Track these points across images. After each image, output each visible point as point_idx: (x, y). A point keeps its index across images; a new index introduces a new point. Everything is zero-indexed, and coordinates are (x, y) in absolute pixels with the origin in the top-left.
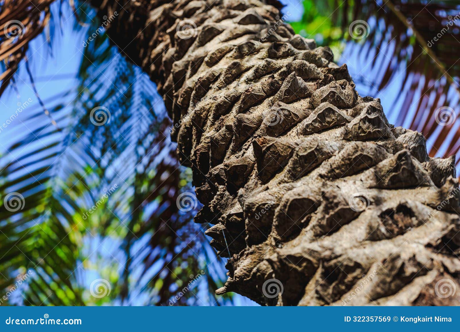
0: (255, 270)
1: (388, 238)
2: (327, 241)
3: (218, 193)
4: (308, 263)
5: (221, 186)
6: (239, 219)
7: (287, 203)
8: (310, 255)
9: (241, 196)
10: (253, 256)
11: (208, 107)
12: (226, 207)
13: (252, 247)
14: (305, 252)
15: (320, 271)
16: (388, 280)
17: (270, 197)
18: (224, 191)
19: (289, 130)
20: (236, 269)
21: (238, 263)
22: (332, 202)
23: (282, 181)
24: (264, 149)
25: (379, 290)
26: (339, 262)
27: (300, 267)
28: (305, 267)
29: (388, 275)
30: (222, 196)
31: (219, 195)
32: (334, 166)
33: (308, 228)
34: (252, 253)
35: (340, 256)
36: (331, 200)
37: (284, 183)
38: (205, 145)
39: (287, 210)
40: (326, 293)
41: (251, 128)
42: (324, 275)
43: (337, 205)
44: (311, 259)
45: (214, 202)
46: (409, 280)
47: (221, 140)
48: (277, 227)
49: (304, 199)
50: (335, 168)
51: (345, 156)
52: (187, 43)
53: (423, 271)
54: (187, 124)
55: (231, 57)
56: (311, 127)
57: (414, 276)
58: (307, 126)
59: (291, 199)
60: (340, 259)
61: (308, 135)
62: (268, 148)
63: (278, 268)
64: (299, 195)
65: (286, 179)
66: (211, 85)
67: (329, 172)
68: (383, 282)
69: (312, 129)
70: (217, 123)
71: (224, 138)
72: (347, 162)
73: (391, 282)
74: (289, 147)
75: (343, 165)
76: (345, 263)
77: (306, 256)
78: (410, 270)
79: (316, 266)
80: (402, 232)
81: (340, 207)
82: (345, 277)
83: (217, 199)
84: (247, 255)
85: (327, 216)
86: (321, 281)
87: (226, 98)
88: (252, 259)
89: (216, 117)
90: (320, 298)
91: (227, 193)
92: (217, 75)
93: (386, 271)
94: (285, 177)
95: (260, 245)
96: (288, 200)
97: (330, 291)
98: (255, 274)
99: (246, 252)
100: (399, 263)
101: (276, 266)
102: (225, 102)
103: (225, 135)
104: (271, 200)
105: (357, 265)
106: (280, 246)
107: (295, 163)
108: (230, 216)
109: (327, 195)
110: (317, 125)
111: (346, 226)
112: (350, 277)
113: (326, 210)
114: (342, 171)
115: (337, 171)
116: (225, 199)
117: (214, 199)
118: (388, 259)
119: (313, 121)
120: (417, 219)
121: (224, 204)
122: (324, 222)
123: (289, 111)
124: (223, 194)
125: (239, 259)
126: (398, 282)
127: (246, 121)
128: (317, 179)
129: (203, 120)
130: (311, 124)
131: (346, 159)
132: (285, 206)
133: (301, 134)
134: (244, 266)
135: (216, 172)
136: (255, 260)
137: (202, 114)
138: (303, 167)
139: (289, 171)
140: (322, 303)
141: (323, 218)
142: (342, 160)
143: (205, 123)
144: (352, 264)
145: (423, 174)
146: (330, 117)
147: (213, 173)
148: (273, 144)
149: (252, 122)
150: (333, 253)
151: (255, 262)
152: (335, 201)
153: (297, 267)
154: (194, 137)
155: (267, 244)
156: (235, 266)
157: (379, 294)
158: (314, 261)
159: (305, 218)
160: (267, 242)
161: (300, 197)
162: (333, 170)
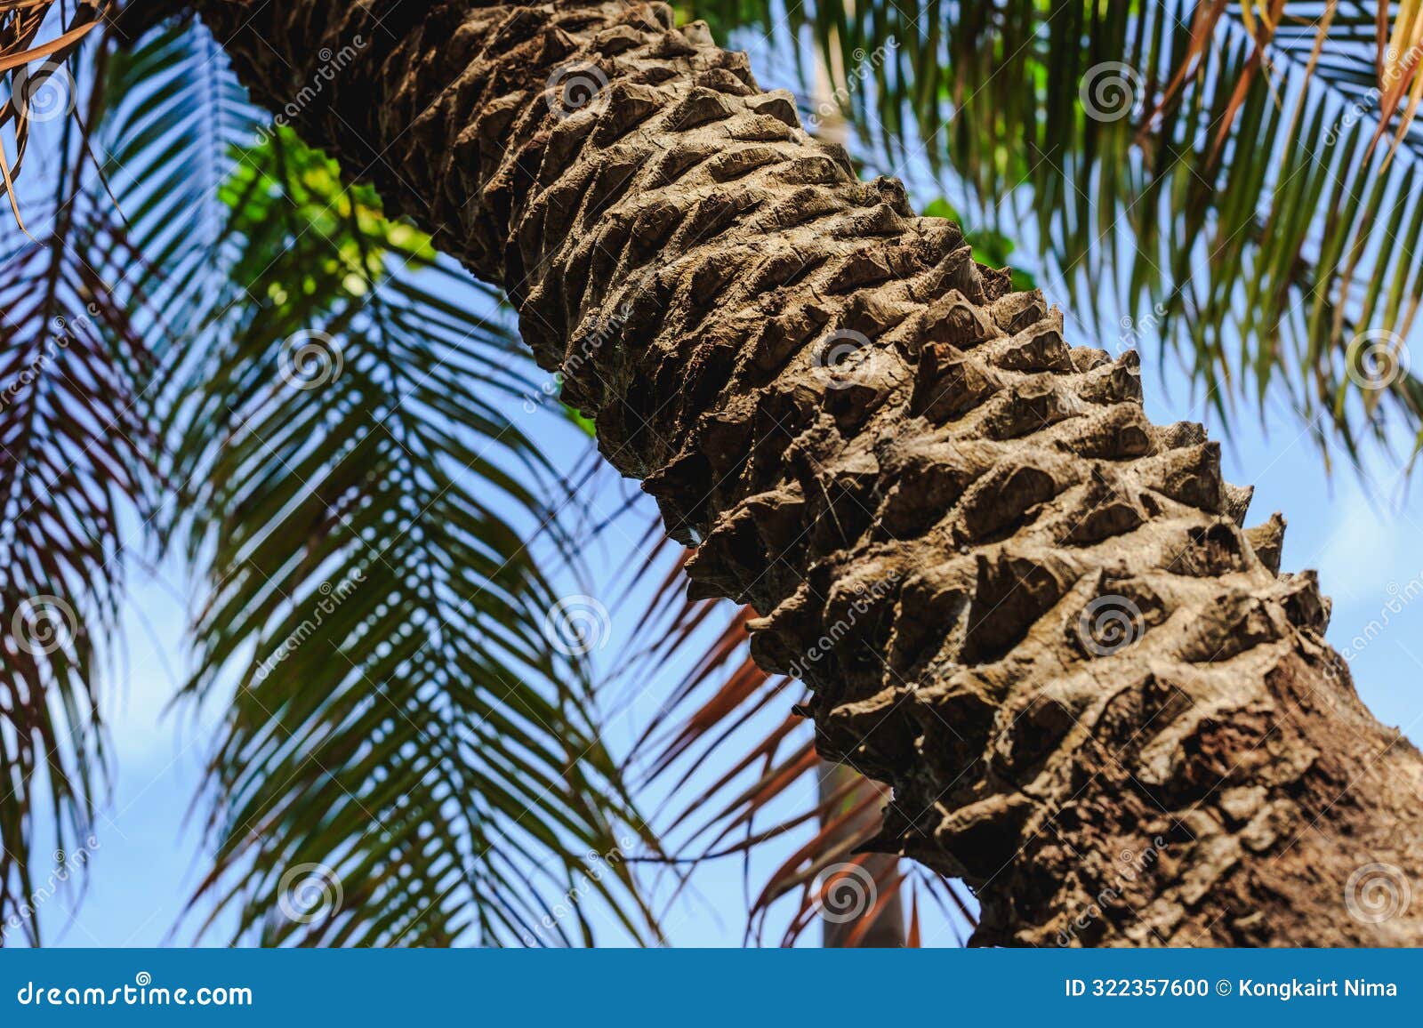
0: (911, 581)
1: (1196, 575)
3: (816, 427)
4: (1048, 584)
5: (825, 416)
6: (859, 487)
7: (1011, 470)
8: (1057, 569)
10: (888, 560)
11: (738, 260)
12: (826, 457)
13: (890, 544)
14: (1050, 561)
16: (1222, 632)
17: (957, 456)
18: (831, 426)
20: (839, 577)
21: (851, 568)
22: (1108, 488)
23: (969, 436)
24: (943, 367)
25: (1201, 646)
26: (1130, 586)
27: (1034, 585)
28: (1043, 588)
29: (1223, 624)
30: (825, 434)
31: (817, 431)
32: (1086, 434)
33: (1037, 526)
34: (887, 554)
35: (1132, 577)
36: (1106, 484)
38: (732, 334)
39: (1006, 483)
41: (876, 324)
43: (1113, 495)
44: (1057, 576)
45: (803, 442)
46: (1250, 643)
47: (792, 334)
48: (969, 513)
49: (1041, 472)
50: (1088, 438)
51: (1110, 420)
53: (1273, 636)
54: (666, 281)
55: (781, 175)
56: (1016, 355)
57: (1258, 639)
58: (1011, 352)
59: (1020, 466)
60: (1132, 582)
61: (1007, 369)
62: (950, 368)
63: (994, 577)
64: (1034, 462)
65: (978, 434)
66: (738, 218)
67: (1076, 442)
68: (1213, 635)
69: (1018, 361)
70: (766, 297)
71: (796, 329)
72: (1110, 432)
73: (1225, 638)
74: (984, 379)
75: (1102, 436)
76: (1139, 591)
77: (1051, 569)
78: (1255, 627)
79: (1061, 591)
81: (1116, 501)
83: (811, 438)
84: (874, 556)
85: (1091, 511)
87: (799, 253)
88: (885, 566)
89: (765, 285)
90: (1073, 644)
91: (835, 431)
92: (755, 201)
93: (1221, 616)
94: (977, 429)
95: (910, 543)
96: (1014, 465)
98: (913, 587)
99: (872, 550)
100: (1242, 611)
101: (990, 573)
102: (793, 261)
103: (800, 323)
104: (957, 462)
105: (1157, 601)
106: (964, 549)
107: (1007, 408)
108: (843, 474)
109: (1103, 473)
110: (1027, 356)
113: (1092, 500)
114: (1097, 447)
115: (1089, 444)
116: (828, 441)
117: (803, 436)
118: (1230, 598)
119: (1023, 347)
120: (1240, 558)
121: (823, 451)
122: (1082, 521)
123: (971, 314)
124: (828, 431)
125: (852, 560)
126: (1236, 641)
127: (871, 308)
128: (1050, 447)
129: (719, 283)
130: (1018, 351)
131: (1110, 428)
132: (1004, 475)
134: (866, 576)
136: (890, 569)
138: (1016, 419)
139: (988, 421)
140: (1075, 655)
141: (1082, 513)
142: (1104, 427)
143: (721, 291)
144: (1149, 597)
146: (1051, 350)
147: (780, 388)
148: (958, 363)
149: (880, 315)
150: (1124, 569)
151: (890, 572)
152: (1113, 488)
153: (1029, 586)
155: (927, 544)
156: (835, 573)
157: (1199, 652)
158: (1061, 582)
159: (1034, 509)
160: (926, 539)
161: (1035, 467)
162: (1082, 440)
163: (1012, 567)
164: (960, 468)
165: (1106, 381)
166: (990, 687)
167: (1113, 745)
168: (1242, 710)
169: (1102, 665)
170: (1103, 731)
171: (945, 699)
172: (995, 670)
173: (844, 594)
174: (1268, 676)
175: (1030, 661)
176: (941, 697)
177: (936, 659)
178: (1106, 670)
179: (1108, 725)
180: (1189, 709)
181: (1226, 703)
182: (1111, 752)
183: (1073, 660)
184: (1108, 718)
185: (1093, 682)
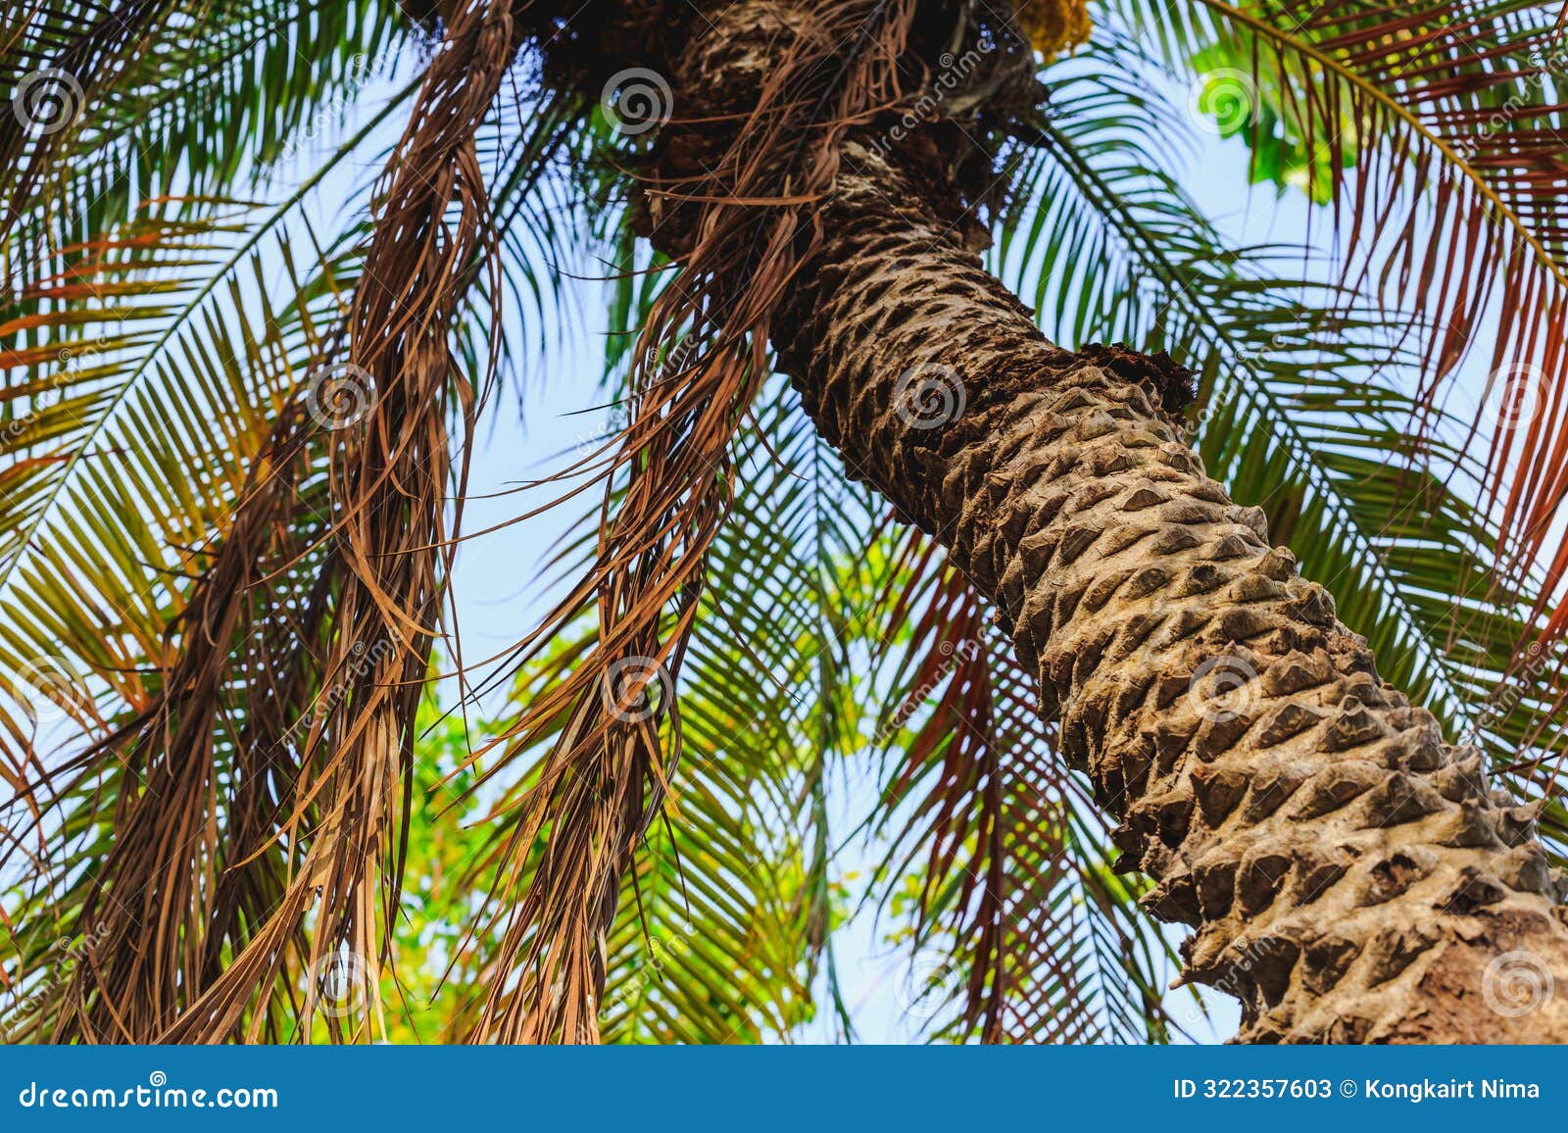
0: (1220, 957)
2: (1308, 913)
6: (1187, 886)
8: (1289, 934)
9: (1185, 853)
10: (1215, 936)
12: (1165, 867)
13: (1212, 924)
15: (1303, 956)
17: (1226, 853)
18: (1158, 844)
19: (1238, 738)
22: (1307, 861)
25: (1377, 974)
26: (1325, 943)
27: (1279, 951)
28: (1285, 951)
30: (1157, 851)
31: (1152, 850)
33: (1283, 894)
34: (1213, 932)
36: (1305, 859)
37: (1241, 829)
40: (1315, 983)
42: (1309, 961)
43: (1314, 864)
46: (1413, 957)
47: (1137, 757)
48: (1241, 896)
50: (1307, 805)
51: (1319, 786)
52: (1042, 555)
53: (1428, 943)
55: (1128, 596)
57: (1417, 952)
58: (1263, 734)
60: (1325, 939)
62: (1213, 781)
65: (1244, 823)
66: (1103, 652)
67: (1299, 812)
68: (1381, 964)
69: (1271, 739)
70: (1126, 723)
71: (1142, 751)
74: (1242, 774)
75: (1318, 800)
76: (1332, 943)
77: (1284, 936)
78: (1411, 944)
79: (1298, 949)
80: (1402, 891)
82: (1335, 960)
85: (1303, 879)
86: (1306, 968)
88: (1215, 941)
89: (1123, 713)
90: (1309, 989)
91: (1163, 847)
93: (1381, 950)
94: (1242, 819)
95: (1222, 920)
97: (1320, 979)
98: (1221, 963)
99: (1204, 931)
100: (1395, 939)
102: (1132, 690)
104: (1228, 859)
105: (1348, 944)
106: (1248, 922)
107: (1254, 800)
108: (1173, 881)
110: (1276, 732)
111: (1330, 890)
112: (1341, 960)
113: (1301, 872)
114: (1318, 808)
115: (1311, 809)
116: (1161, 855)
119: (1270, 727)
121: (1161, 863)
122: (1301, 887)
124: (1158, 849)
126: (1399, 962)
127: (1171, 727)
128: (1285, 822)
130: (1268, 731)
132: (1247, 868)
133: (1256, 748)
135: (1140, 811)
136: (1218, 942)
138: (1264, 804)
139: (1247, 810)
140: (1314, 996)
141: (1299, 882)
142: (1316, 792)
143: (1105, 720)
145: (1430, 797)
147: (1136, 811)
150: (1316, 931)
151: (1218, 945)
152: (1312, 859)
153: (1275, 952)
154: (1090, 740)
155: (1231, 919)
156: (1191, 950)
157: (1377, 978)
159: (1277, 882)
160: (1229, 916)
163: (1258, 946)
166: (1279, 1024)
168: (1403, 1020)
169: (1328, 1000)
172: (1280, 1010)
174: (1421, 985)
175: (1294, 1002)
178: (1329, 1004)
180: (1369, 1029)
181: (1392, 1017)
183: (1313, 999)
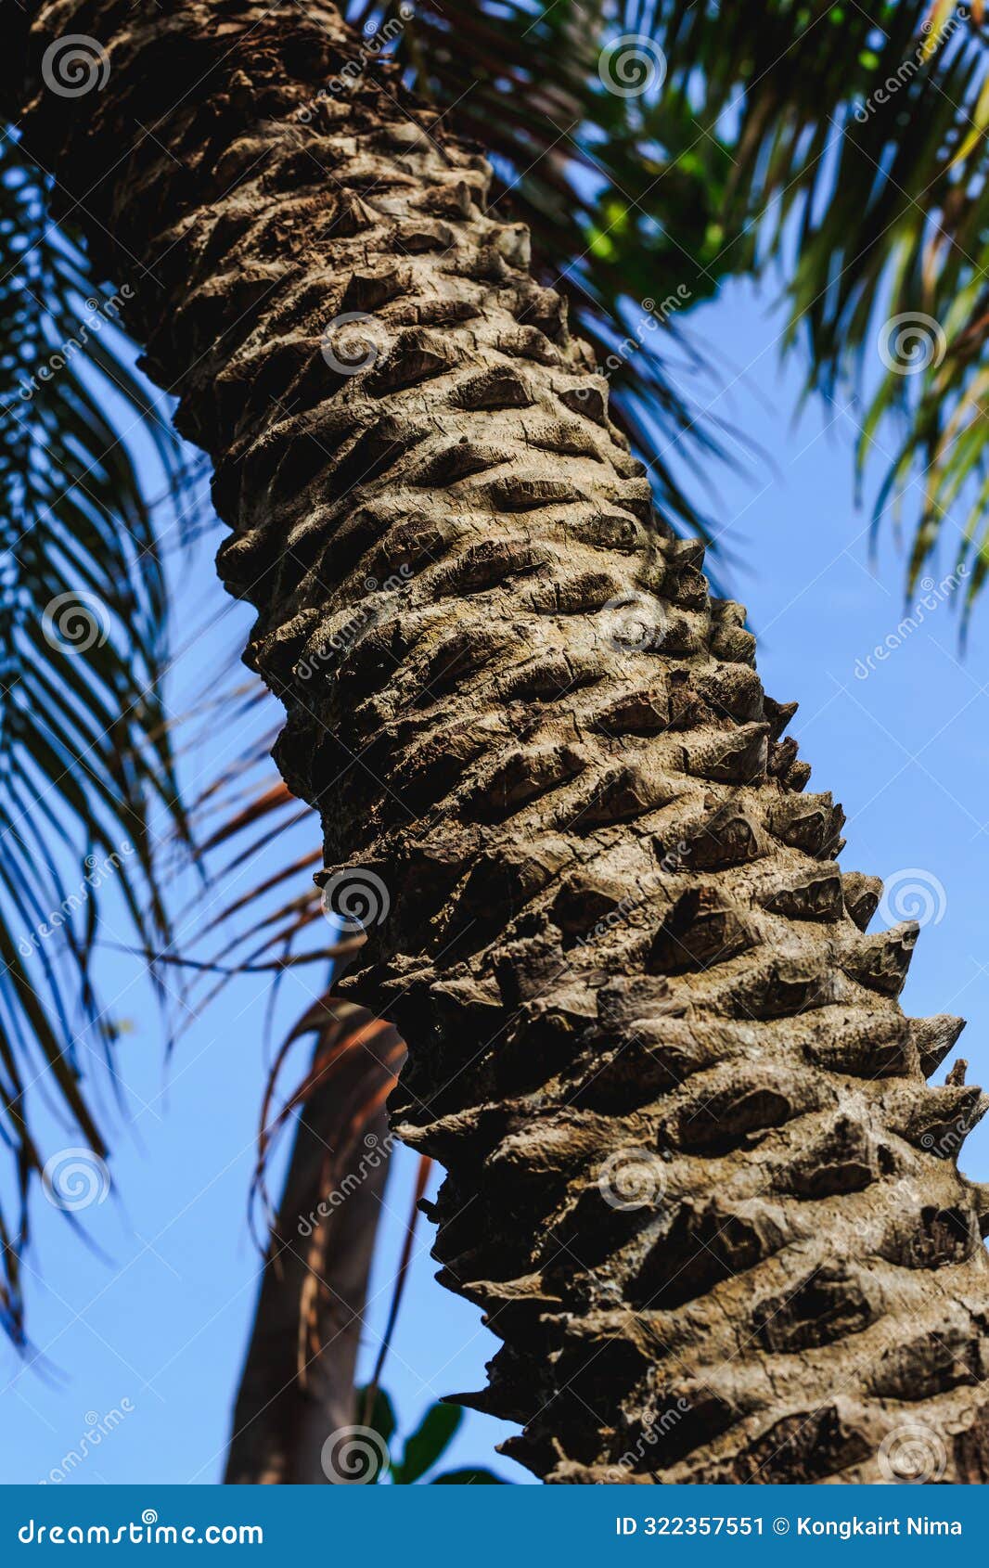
3: (539, 938)
5: (553, 928)
6: (568, 1028)
7: (747, 1090)
8: (765, 1232)
9: (617, 994)
10: (578, 1132)
11: (498, 643)
12: (538, 976)
13: (585, 1113)
14: (760, 1222)
17: (690, 1040)
18: (556, 942)
20: (515, 1132)
21: (533, 1127)
22: (849, 1146)
23: (709, 1005)
24: (702, 914)
27: (735, 1244)
28: (744, 1249)
30: (546, 949)
31: (538, 943)
32: (839, 1045)
33: (756, 1156)
34: (576, 1124)
35: (849, 1280)
36: (848, 1141)
37: (711, 1010)
38: (468, 745)
39: (737, 1101)
40: (777, 1331)
41: (637, 804)
43: (852, 1154)
44: (763, 1240)
45: (518, 950)
46: (951, 1386)
47: (536, 776)
49: (780, 1097)
50: (840, 1049)
53: (978, 1377)
54: (406, 634)
55: (574, 529)
56: (786, 898)
57: (960, 1381)
59: (760, 1087)
64: (776, 1085)
65: (720, 1006)
66: (510, 580)
67: (826, 1052)
69: (787, 905)
72: (867, 1048)
74: (744, 932)
75: (856, 1051)
76: (849, 1296)
77: (758, 1232)
78: (961, 1369)
79: (762, 1255)
82: (832, 1319)
83: (528, 948)
84: (563, 1121)
85: (822, 1166)
87: (571, 667)
88: (572, 1137)
90: (757, 1330)
92: (536, 562)
93: (931, 1355)
94: (720, 999)
95: (607, 1119)
97: (790, 1330)
99: (562, 1114)
103: (550, 768)
104: (688, 1046)
106: (666, 1154)
108: (555, 1010)
110: (798, 899)
112: (839, 1322)
113: (826, 1154)
115: (839, 1057)
116: (547, 959)
117: (520, 944)
119: (796, 891)
120: (964, 1247)
121: (537, 969)
123: (750, 831)
124: (551, 949)
125: (536, 1116)
128: (796, 1051)
129: (468, 665)
130: (790, 894)
131: (868, 1043)
133: (759, 903)
134: (547, 1142)
136: (577, 1142)
137: (476, 650)
139: (735, 991)
140: (757, 1344)
141: (812, 1165)
144: (857, 1303)
146: (826, 897)
148: (723, 913)
149: (646, 795)
151: (576, 1146)
152: (854, 1147)
153: (730, 1244)
155: (625, 1127)
157: (892, 1387)
158: (765, 1245)
159: (757, 1135)
160: (627, 1121)
161: (775, 1091)
162: (834, 1051)
163: (717, 1223)
164: (689, 1054)
165: (875, 954)
166: (651, 1339)
167: (769, 1467)
169: (784, 1366)
170: (763, 1448)
171: (599, 1338)
172: (662, 1320)
173: (518, 1157)
175: (706, 1328)
176: (596, 1334)
177: (599, 1271)
178: (786, 1376)
179: (771, 1446)
180: (863, 1461)
182: (765, 1474)
183: (753, 1348)
184: (773, 1439)
185: (768, 1387)
